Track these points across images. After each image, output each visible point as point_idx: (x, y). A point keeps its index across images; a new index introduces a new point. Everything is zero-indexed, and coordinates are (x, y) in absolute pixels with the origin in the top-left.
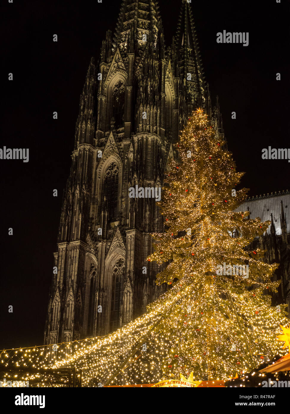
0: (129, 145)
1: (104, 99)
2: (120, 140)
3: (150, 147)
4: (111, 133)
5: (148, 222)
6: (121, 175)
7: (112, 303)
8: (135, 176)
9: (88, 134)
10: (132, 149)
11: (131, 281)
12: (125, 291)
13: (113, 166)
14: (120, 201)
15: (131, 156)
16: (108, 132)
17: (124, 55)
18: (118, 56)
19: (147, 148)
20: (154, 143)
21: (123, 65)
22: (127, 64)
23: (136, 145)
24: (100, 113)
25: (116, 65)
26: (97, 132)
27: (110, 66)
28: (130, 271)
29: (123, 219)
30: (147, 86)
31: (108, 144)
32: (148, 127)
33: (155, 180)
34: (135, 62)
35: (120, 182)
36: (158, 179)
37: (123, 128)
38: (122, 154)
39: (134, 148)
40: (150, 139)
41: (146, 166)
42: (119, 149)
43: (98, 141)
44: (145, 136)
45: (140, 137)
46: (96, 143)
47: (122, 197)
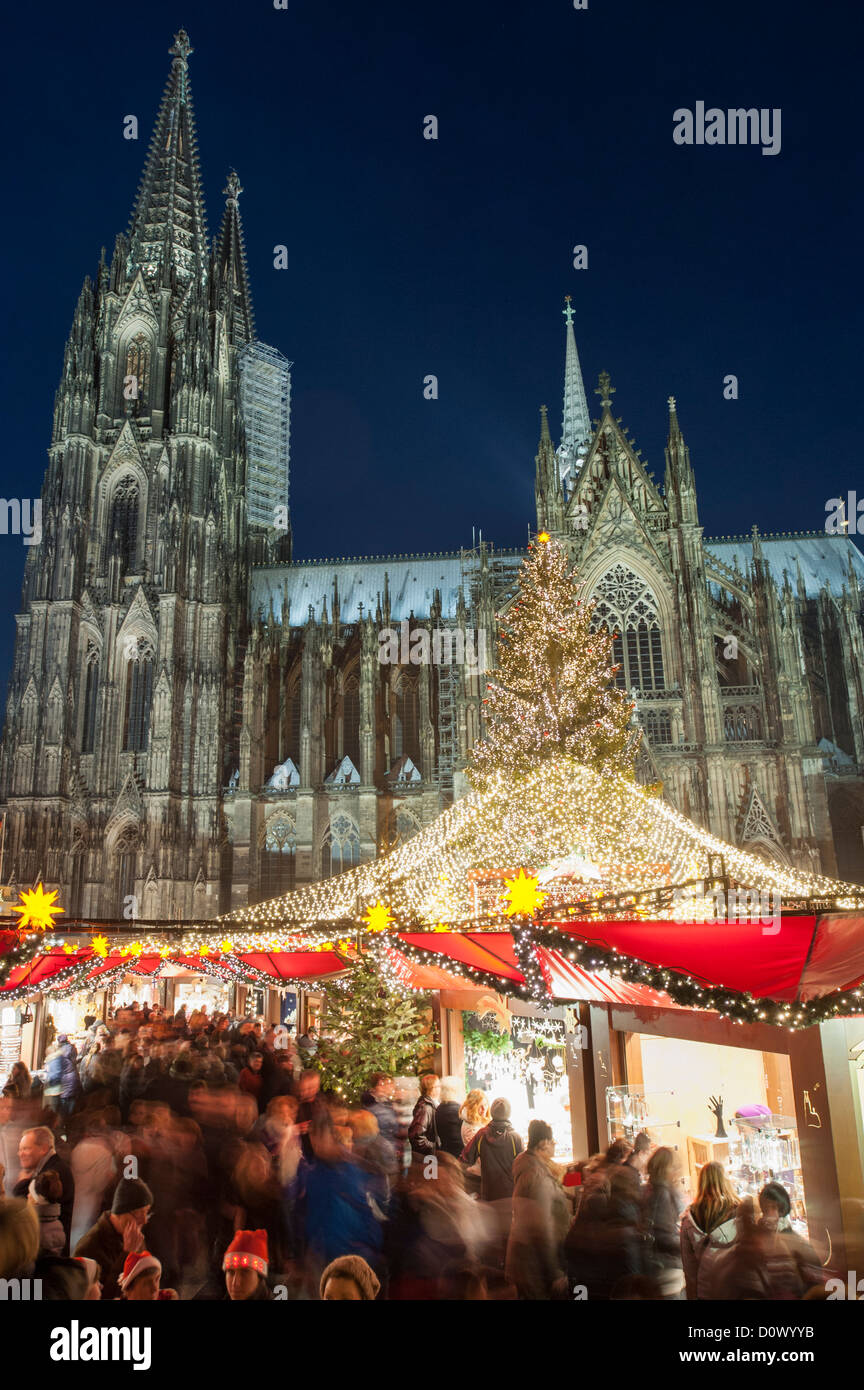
0: (161, 451)
1: (112, 359)
2: (143, 438)
3: (198, 460)
4: (127, 424)
5: (193, 584)
6: (144, 499)
7: (128, 706)
8: (175, 506)
9: (85, 419)
10: (164, 458)
11: (167, 675)
12: (157, 690)
13: (127, 481)
14: (143, 542)
15: (164, 470)
16: (119, 420)
17: (152, 289)
18: (139, 285)
19: (193, 462)
20: (205, 454)
21: (149, 305)
22: (157, 306)
23: (174, 453)
24: (106, 384)
25: (135, 302)
26: (99, 416)
27: (123, 301)
28: (165, 660)
29: (148, 573)
30: (193, 355)
31: (120, 441)
32: (195, 425)
33: (206, 517)
34: (170, 305)
35: (143, 510)
36: (211, 516)
37: (148, 419)
38: (148, 463)
39: (169, 456)
40: (198, 448)
41: (190, 491)
42: (141, 453)
43: (102, 433)
44: (190, 441)
45: (182, 440)
46: (98, 436)
47: (147, 537)
